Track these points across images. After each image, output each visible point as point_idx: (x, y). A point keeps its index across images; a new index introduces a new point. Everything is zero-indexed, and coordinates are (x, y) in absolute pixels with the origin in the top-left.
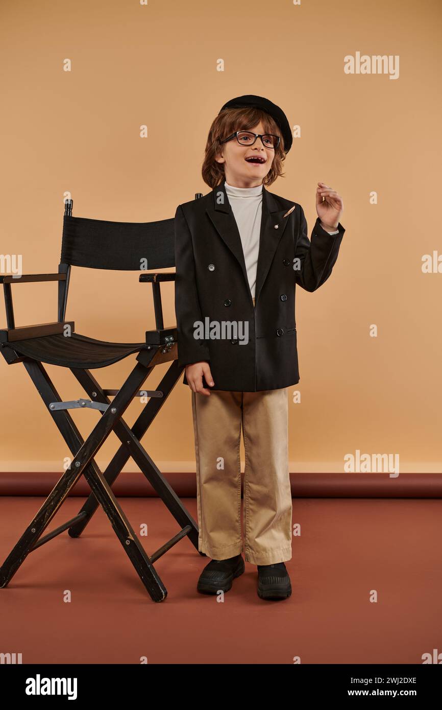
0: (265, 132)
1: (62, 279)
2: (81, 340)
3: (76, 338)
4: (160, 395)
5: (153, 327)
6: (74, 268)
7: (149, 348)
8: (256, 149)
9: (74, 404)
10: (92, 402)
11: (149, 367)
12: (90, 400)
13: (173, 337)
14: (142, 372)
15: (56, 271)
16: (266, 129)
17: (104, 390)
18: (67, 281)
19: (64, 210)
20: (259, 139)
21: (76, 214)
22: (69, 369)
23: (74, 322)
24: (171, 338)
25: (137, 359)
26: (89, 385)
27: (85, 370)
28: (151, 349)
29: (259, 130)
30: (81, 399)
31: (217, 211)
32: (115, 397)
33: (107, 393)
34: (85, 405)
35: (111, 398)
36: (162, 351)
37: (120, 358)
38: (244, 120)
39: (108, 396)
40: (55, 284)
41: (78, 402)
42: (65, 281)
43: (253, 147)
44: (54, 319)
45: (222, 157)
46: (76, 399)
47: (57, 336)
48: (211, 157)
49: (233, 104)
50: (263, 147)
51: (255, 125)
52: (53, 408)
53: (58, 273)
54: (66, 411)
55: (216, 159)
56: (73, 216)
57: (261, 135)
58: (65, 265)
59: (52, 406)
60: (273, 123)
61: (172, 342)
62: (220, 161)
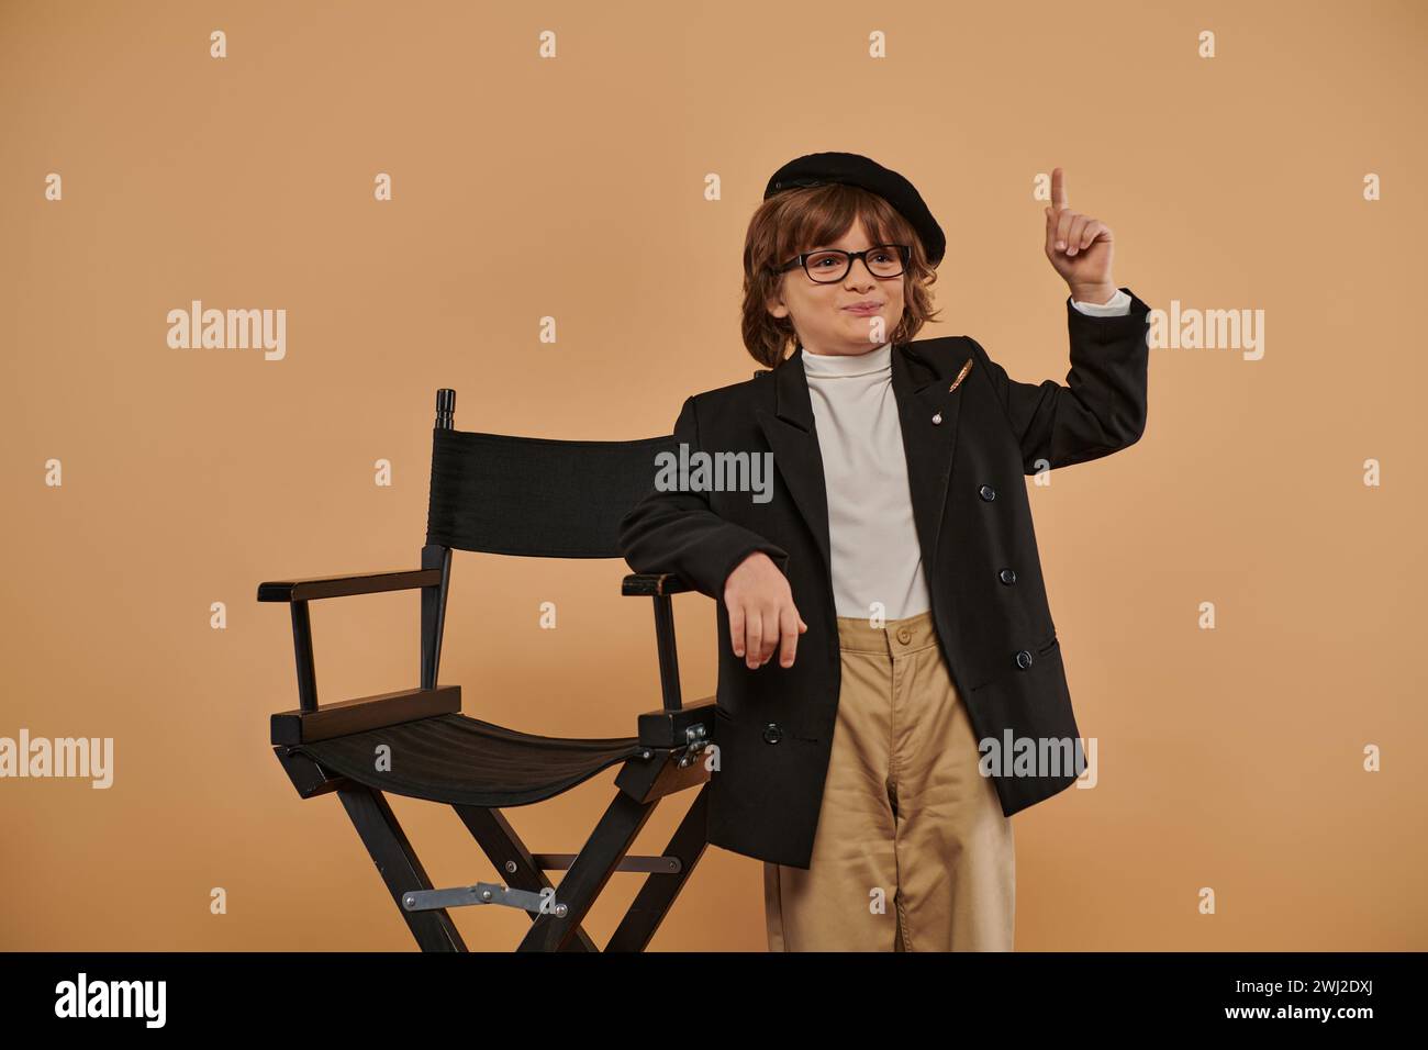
0: (871, 242)
1: (431, 584)
2: (477, 733)
3: (462, 725)
4: (674, 866)
5: (655, 703)
6: (458, 555)
7: (646, 755)
8: (854, 289)
9: (463, 896)
10: (507, 890)
11: (645, 802)
12: (504, 884)
13: (706, 728)
14: (629, 811)
15: (415, 564)
16: (872, 232)
17: (534, 856)
18: (443, 588)
19: (435, 415)
20: (858, 263)
21: (463, 423)
22: (450, 806)
23: (460, 688)
24: (701, 730)
25: (617, 783)
26: (498, 843)
27: (491, 810)
28: (652, 758)
29: (855, 239)
30: (479, 884)
31: (779, 418)
32: (566, 872)
33: (542, 862)
34: (490, 897)
35: (556, 877)
36: (677, 763)
37: (575, 780)
38: (819, 217)
39: (544, 871)
40: (415, 594)
41: (473, 891)
42: (438, 587)
43: (848, 284)
44: (411, 681)
45: (782, 304)
46: (470, 884)
47: (418, 725)
48: (758, 305)
49: (793, 177)
50: (872, 281)
51: (845, 229)
52: (412, 904)
53: (419, 567)
54: (443, 911)
55: (770, 310)
56: (455, 429)
57: (863, 250)
58: (438, 549)
59: (408, 899)
60: (887, 210)
61: (703, 739)
62: (779, 313)
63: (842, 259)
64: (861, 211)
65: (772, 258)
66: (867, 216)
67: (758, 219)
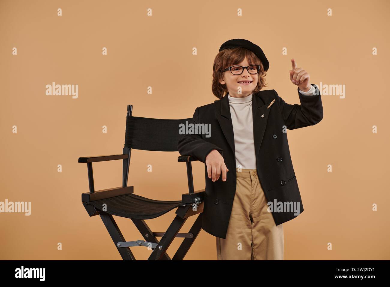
0: (249, 64)
1: (126, 158)
2: (137, 199)
3: (135, 197)
4: (191, 236)
5: (187, 191)
6: (133, 150)
7: (184, 205)
8: (244, 77)
9: (133, 243)
10: (146, 242)
11: (184, 218)
12: (145, 240)
13: (200, 198)
14: (179, 221)
15: (121, 153)
17: (153, 233)
18: (129, 159)
19: (127, 112)
20: (245, 70)
21: (135, 114)
22: (130, 220)
23: (133, 187)
25: (176, 213)
26: (143, 229)
27: (141, 220)
28: (186, 206)
29: (245, 63)
30: (138, 240)
31: (221, 115)
32: (162, 237)
33: (155, 234)
34: (141, 244)
35: (159, 239)
37: (165, 212)
38: (235, 57)
39: (156, 237)
40: (121, 161)
41: (137, 242)
42: (128, 159)
43: (242, 75)
44: (120, 185)
45: (224, 81)
46: (135, 240)
47: (122, 197)
48: (216, 81)
49: (228, 45)
50: (249, 75)
51: (242, 60)
52: (120, 246)
53: (122, 153)
54: (128, 248)
55: (220, 82)
56: (133, 116)
57: (247, 66)
58: (128, 149)
59: (119, 244)
60: (254, 55)
61: (200, 201)
62: (223, 83)
63: (241, 68)
64: (247, 55)
65: (221, 68)
66: (248, 57)
67: (218, 57)
